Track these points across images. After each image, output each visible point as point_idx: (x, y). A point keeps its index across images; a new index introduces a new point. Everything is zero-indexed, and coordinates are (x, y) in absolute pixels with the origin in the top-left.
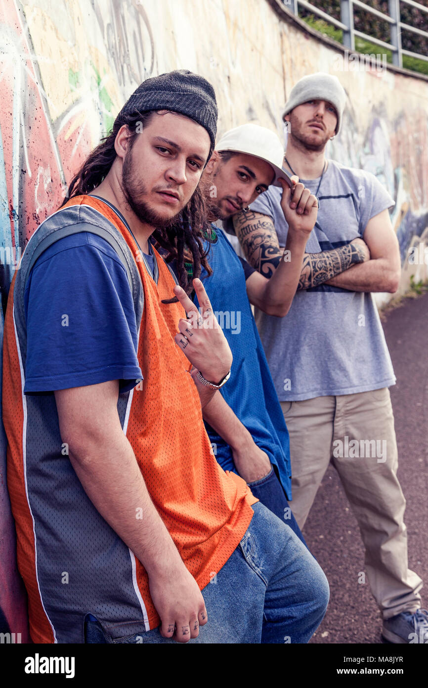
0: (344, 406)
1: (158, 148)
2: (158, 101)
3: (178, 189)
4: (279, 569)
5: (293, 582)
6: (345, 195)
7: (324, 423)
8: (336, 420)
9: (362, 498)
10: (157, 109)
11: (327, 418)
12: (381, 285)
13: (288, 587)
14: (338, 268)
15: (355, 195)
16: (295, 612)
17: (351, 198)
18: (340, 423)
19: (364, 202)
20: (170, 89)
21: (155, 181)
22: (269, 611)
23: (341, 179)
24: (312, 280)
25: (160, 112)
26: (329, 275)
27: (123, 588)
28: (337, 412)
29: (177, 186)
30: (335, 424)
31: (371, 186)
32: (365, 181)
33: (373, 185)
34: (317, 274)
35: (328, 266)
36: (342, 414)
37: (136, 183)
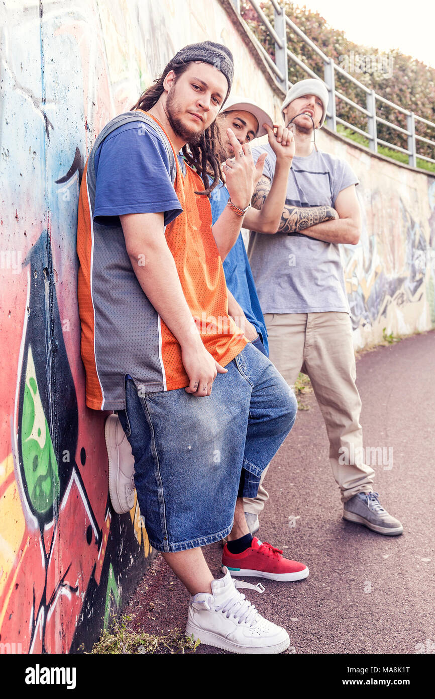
0: (313, 320)
1: (193, 85)
2: (196, 55)
3: (203, 114)
4: (262, 381)
5: (271, 391)
6: (324, 172)
7: (299, 332)
8: (307, 330)
9: (327, 396)
10: (195, 60)
11: (301, 328)
12: (346, 237)
13: (267, 395)
14: (316, 220)
15: (330, 173)
16: (273, 413)
17: (327, 175)
18: (310, 333)
19: (336, 179)
20: (205, 49)
21: (189, 105)
22: (253, 410)
23: (322, 160)
24: (298, 225)
25: (196, 62)
26: (310, 223)
27: (152, 357)
28: (308, 324)
29: (203, 112)
30: (306, 334)
31: (343, 167)
32: (339, 162)
33: (344, 167)
34: (301, 221)
35: (310, 216)
36: (312, 327)
37: (176, 106)
